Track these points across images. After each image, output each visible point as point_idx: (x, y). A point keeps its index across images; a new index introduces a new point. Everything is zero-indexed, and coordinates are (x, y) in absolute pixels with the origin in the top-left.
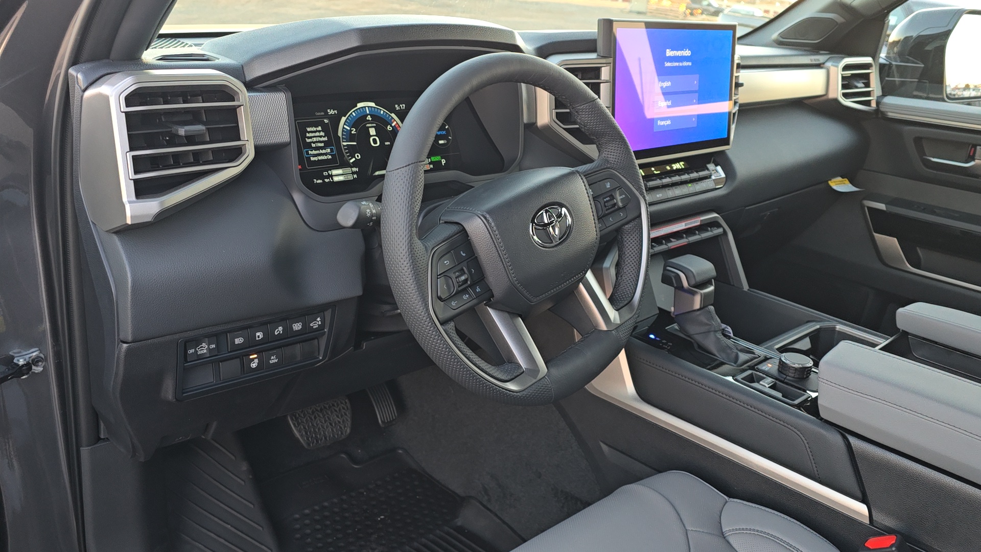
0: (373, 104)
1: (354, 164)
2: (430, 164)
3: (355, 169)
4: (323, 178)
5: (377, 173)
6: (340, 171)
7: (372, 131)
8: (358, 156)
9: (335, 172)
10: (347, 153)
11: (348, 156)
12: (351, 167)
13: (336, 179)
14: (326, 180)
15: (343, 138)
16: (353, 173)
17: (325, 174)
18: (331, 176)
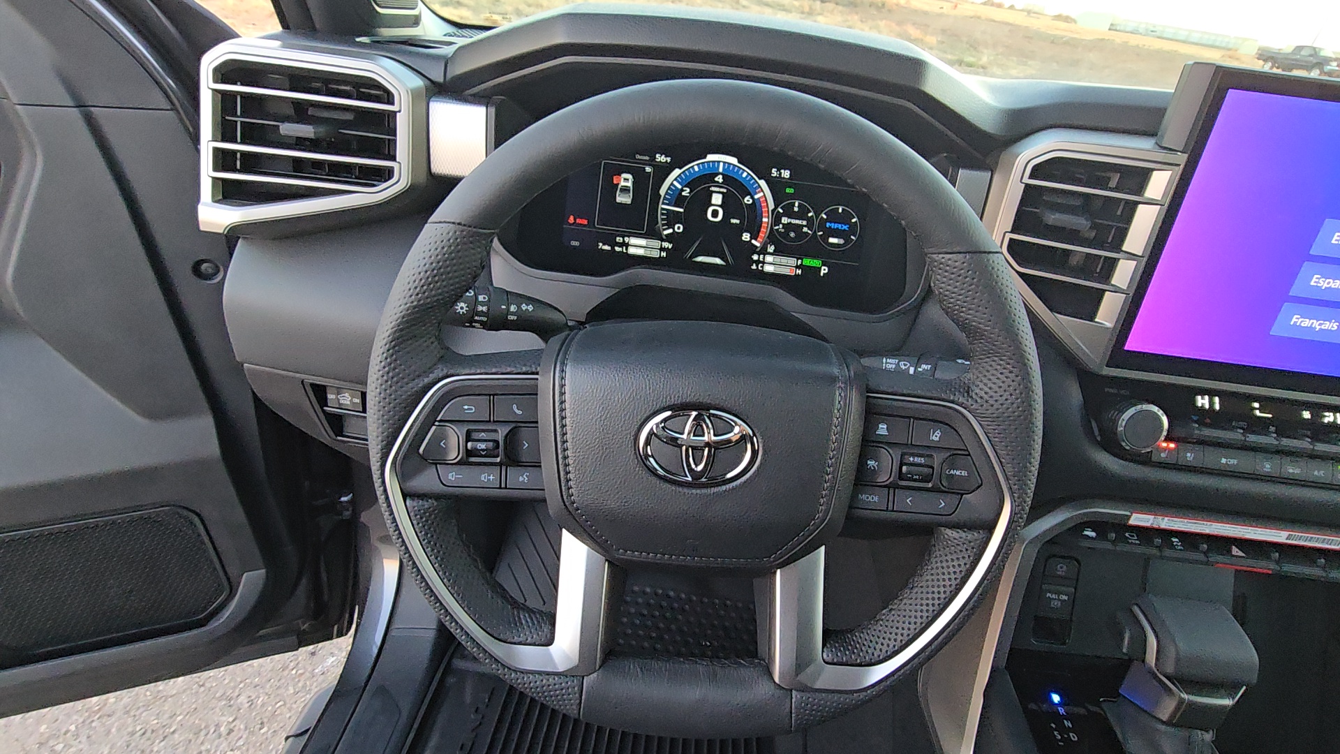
0: (734, 160)
1: (669, 238)
2: (797, 267)
3: (666, 245)
4: (614, 244)
5: (700, 259)
6: (642, 242)
7: (717, 199)
8: (679, 228)
9: (633, 241)
10: (663, 219)
11: (663, 225)
12: (662, 240)
13: (632, 251)
14: (617, 249)
15: (664, 199)
16: (662, 249)
17: (619, 239)
18: (627, 245)
